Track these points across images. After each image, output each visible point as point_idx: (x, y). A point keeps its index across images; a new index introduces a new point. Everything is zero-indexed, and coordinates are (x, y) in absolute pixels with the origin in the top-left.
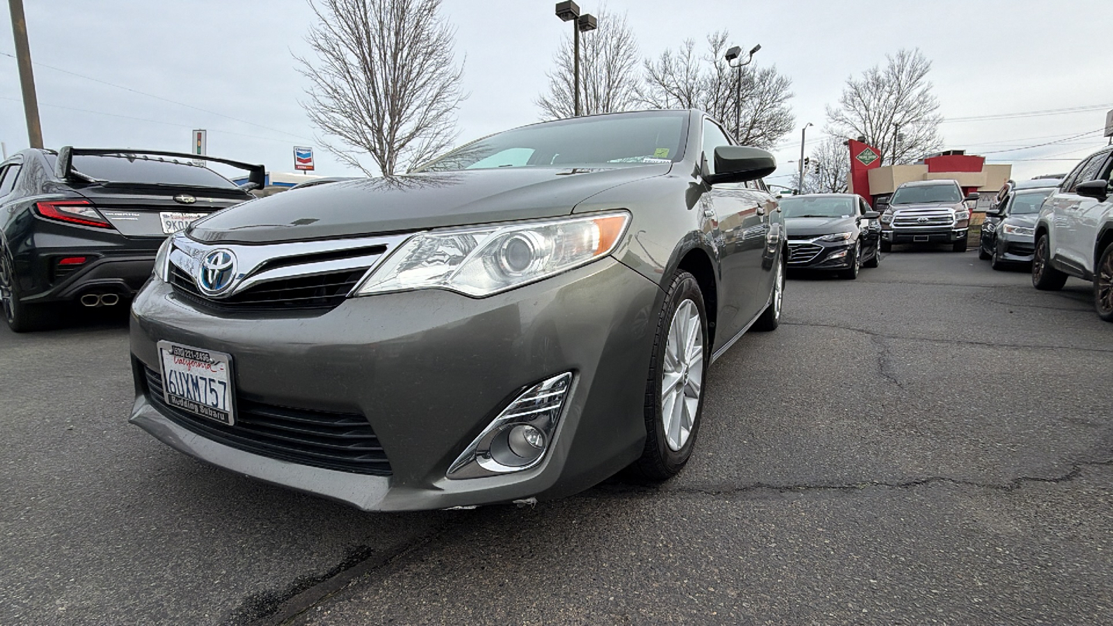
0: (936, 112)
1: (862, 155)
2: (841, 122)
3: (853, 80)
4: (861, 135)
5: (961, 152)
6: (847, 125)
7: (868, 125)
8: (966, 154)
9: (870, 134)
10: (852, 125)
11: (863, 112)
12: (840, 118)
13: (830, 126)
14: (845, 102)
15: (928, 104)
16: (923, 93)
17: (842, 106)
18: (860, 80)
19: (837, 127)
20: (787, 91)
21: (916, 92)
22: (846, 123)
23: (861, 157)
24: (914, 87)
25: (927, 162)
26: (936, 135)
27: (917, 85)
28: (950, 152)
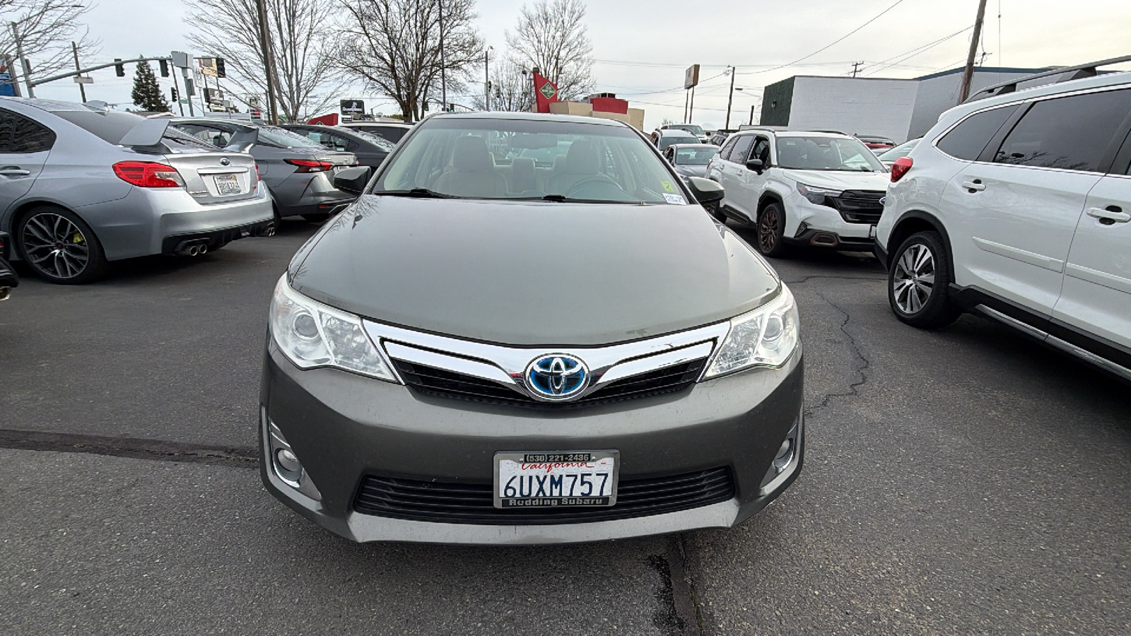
0: (590, 54)
1: (544, 89)
2: (520, 51)
3: (527, 11)
4: (536, 66)
5: (612, 96)
6: (524, 55)
7: (541, 57)
8: (617, 97)
9: (542, 66)
10: (528, 55)
11: (536, 43)
12: (518, 46)
13: (510, 52)
14: (520, 30)
15: (584, 45)
16: (580, 35)
17: (518, 34)
18: (534, 12)
19: (516, 55)
20: (473, 11)
21: (575, 32)
22: (523, 52)
23: (543, 91)
24: (574, 27)
25: (592, 101)
26: (591, 75)
27: (576, 26)
28: (606, 94)
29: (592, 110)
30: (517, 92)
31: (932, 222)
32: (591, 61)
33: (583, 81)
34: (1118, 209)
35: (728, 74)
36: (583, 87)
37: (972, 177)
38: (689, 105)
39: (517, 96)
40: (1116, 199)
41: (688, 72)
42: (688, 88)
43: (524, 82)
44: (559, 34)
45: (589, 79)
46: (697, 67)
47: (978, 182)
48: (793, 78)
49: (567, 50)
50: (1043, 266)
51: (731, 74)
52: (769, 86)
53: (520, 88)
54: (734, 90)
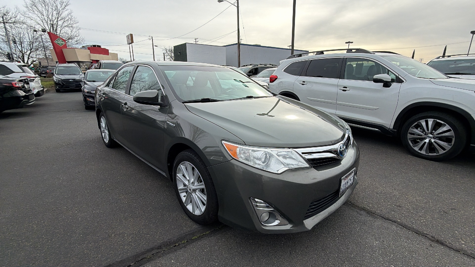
0: (77, 24)
4: (43, 28)
5: (100, 46)
6: (32, 21)
14: (27, 7)
15: (73, 20)
16: (69, 14)
17: (25, 9)
21: (66, 13)
22: (31, 19)
23: (57, 42)
24: (64, 10)
25: (89, 49)
26: (80, 35)
27: (66, 9)
28: (96, 45)
29: (90, 53)
30: (25, 40)
31: (292, 94)
32: (78, 28)
33: (76, 38)
34: (346, 88)
35: (150, 40)
36: (77, 41)
37: (302, 81)
38: (131, 52)
39: (26, 43)
40: (345, 85)
41: (128, 37)
42: (129, 44)
43: (30, 35)
44: (55, 12)
45: (79, 37)
46: (131, 35)
47: (304, 82)
48: (186, 44)
49: (63, 21)
50: (331, 103)
51: (151, 39)
52: (176, 46)
53: (27, 38)
54: (154, 47)
